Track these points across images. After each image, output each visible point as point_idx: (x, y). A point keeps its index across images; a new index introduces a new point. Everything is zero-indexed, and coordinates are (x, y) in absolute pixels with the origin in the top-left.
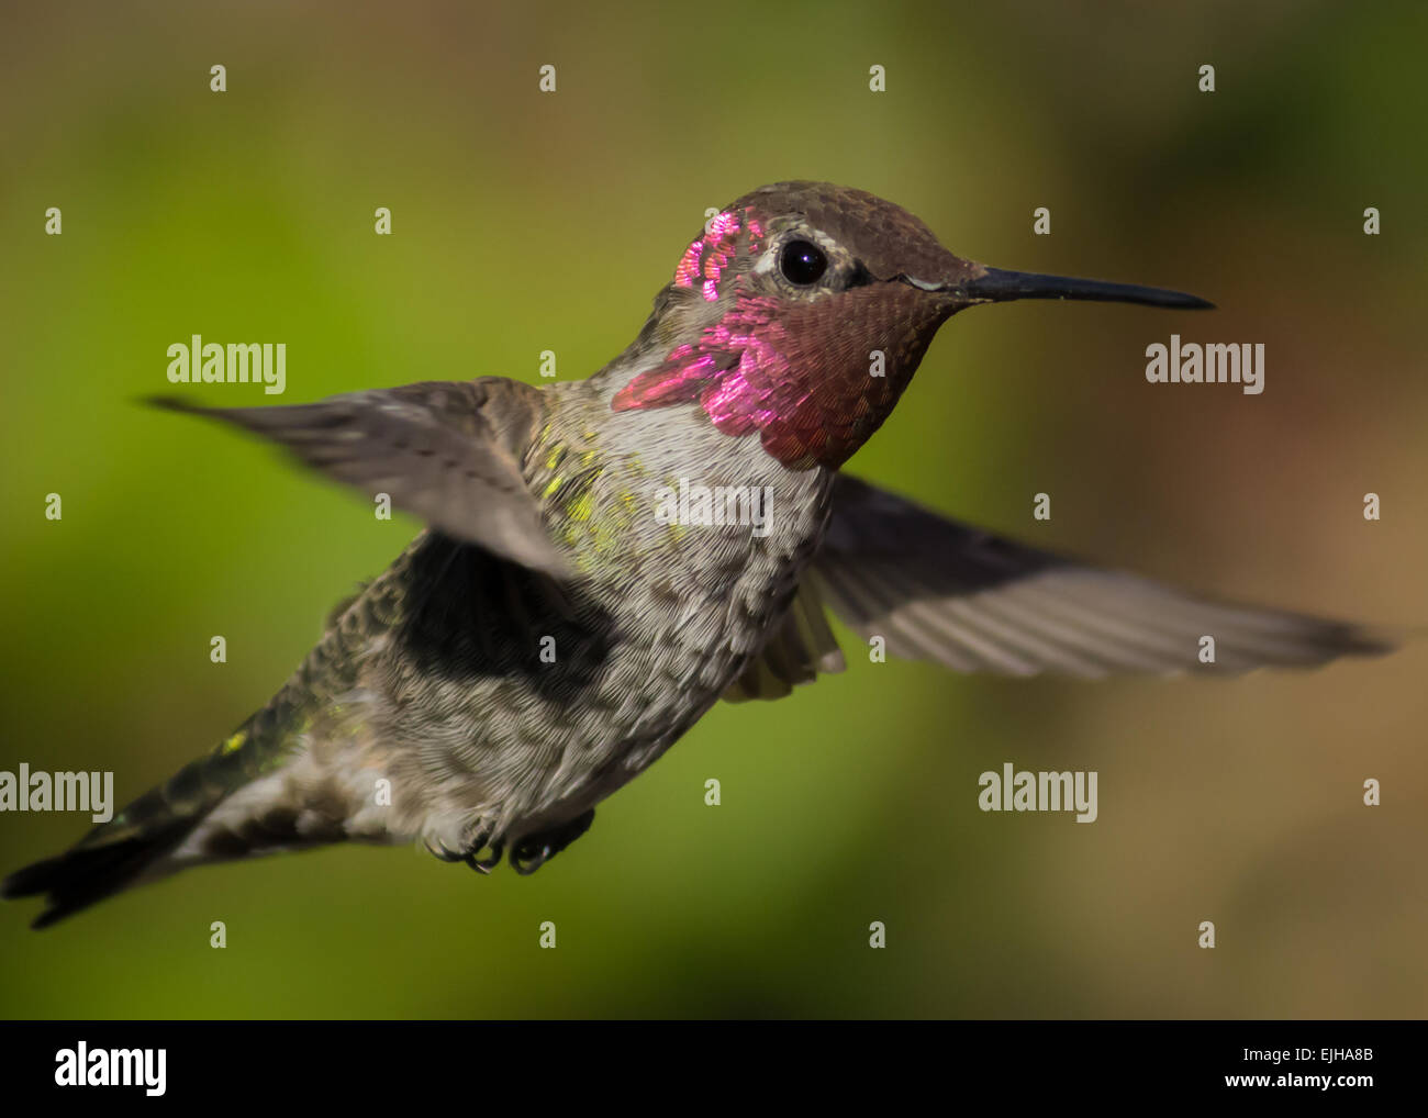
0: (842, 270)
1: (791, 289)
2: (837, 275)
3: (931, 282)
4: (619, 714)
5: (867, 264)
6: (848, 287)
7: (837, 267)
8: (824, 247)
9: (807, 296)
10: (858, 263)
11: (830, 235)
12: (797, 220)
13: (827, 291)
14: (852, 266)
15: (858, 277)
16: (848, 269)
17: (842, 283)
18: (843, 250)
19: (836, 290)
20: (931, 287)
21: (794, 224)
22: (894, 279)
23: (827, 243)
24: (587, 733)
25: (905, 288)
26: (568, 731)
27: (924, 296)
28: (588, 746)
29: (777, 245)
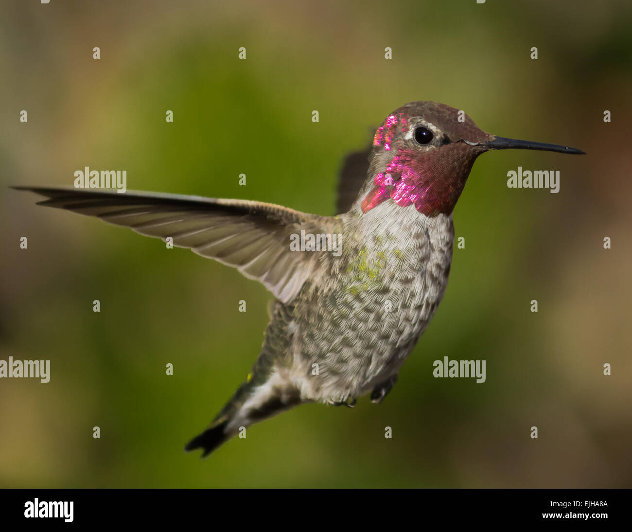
0: (439, 138)
1: (419, 146)
2: (437, 141)
3: (474, 142)
4: (391, 339)
5: (448, 136)
6: (441, 145)
7: (437, 137)
8: (432, 130)
9: (426, 149)
10: (444, 135)
11: (434, 125)
12: (420, 119)
13: (433, 146)
14: (443, 137)
15: (445, 141)
16: (441, 137)
17: (439, 144)
18: (439, 131)
19: (436, 146)
20: (473, 144)
21: (419, 120)
22: (459, 141)
23: (433, 128)
24: (379, 349)
25: (464, 145)
26: (372, 350)
27: (471, 148)
28: (381, 354)
29: (413, 129)
